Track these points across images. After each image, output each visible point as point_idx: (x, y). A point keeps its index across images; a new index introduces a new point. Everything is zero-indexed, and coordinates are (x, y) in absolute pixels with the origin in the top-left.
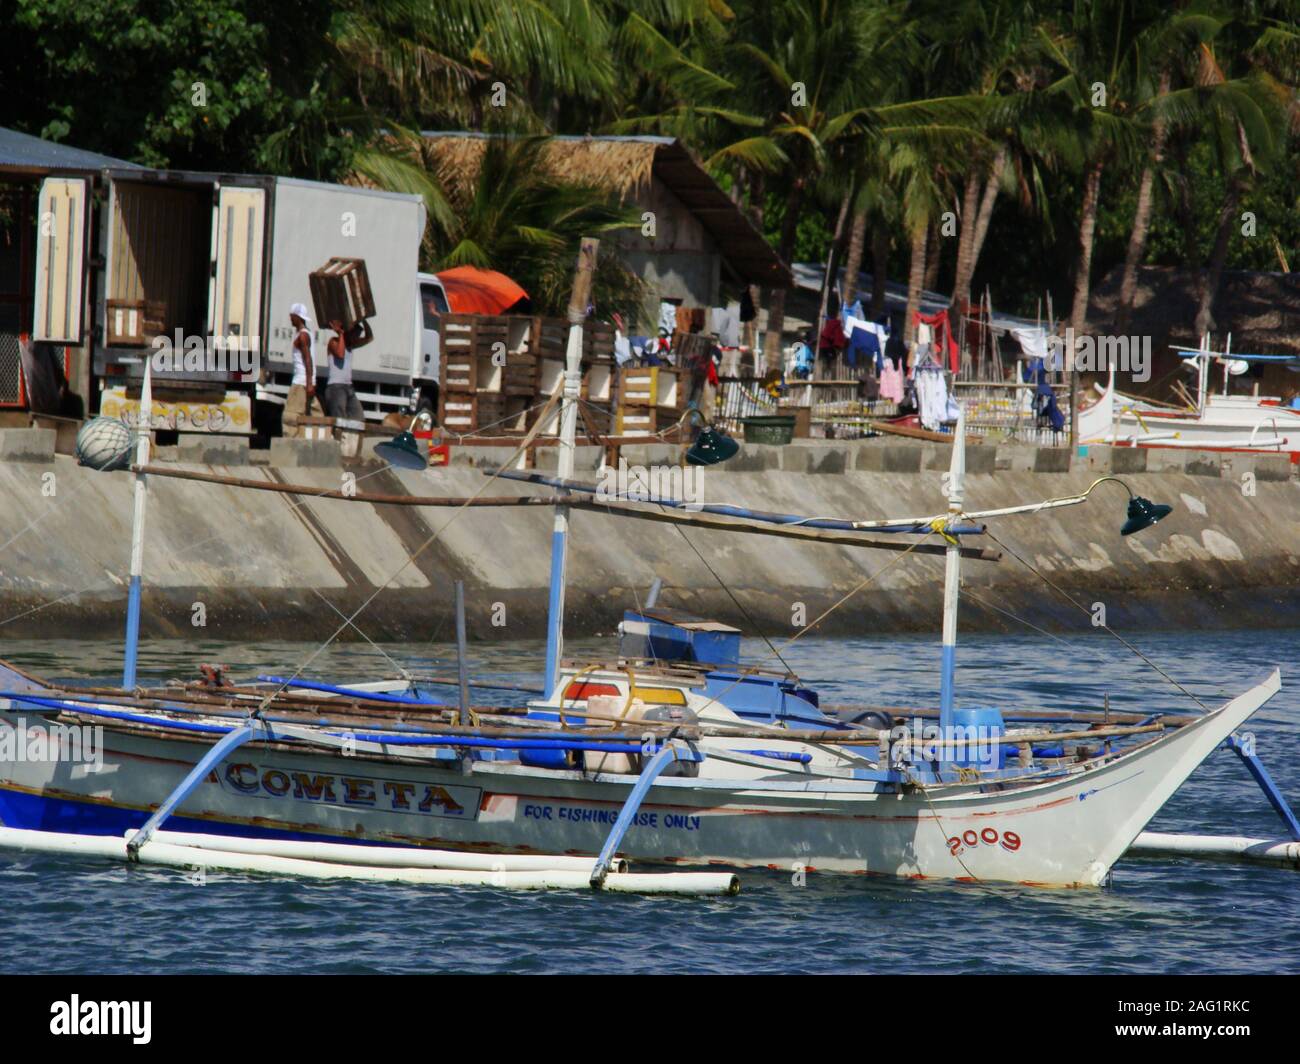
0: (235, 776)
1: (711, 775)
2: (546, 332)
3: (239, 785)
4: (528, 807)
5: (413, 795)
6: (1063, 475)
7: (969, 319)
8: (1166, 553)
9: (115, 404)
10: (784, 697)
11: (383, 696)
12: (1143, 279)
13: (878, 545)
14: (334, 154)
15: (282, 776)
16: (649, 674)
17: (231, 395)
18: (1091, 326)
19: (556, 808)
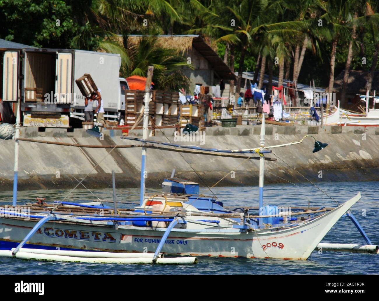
0: (47, 231)
1: (190, 228)
2: (157, 95)
3: (48, 234)
4: (135, 239)
5: (101, 236)
6: (316, 135)
7: (289, 88)
8: (348, 158)
9: (28, 120)
10: (212, 204)
11: (93, 207)
12: (351, 75)
13: (239, 157)
14: (94, 43)
15: (61, 231)
16: (171, 198)
17: (63, 116)
18: (336, 89)
19: (144, 238)
